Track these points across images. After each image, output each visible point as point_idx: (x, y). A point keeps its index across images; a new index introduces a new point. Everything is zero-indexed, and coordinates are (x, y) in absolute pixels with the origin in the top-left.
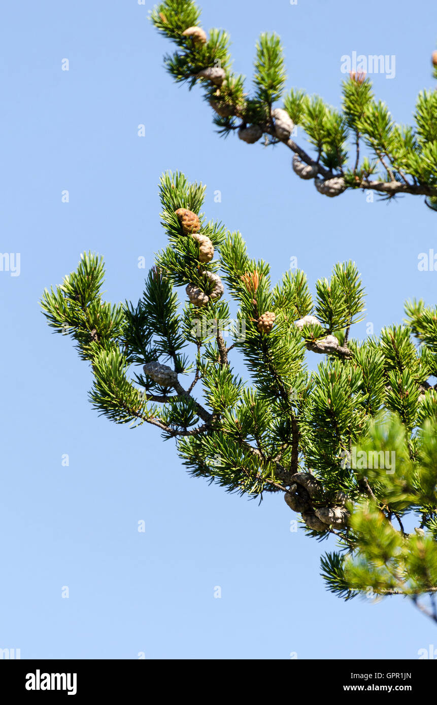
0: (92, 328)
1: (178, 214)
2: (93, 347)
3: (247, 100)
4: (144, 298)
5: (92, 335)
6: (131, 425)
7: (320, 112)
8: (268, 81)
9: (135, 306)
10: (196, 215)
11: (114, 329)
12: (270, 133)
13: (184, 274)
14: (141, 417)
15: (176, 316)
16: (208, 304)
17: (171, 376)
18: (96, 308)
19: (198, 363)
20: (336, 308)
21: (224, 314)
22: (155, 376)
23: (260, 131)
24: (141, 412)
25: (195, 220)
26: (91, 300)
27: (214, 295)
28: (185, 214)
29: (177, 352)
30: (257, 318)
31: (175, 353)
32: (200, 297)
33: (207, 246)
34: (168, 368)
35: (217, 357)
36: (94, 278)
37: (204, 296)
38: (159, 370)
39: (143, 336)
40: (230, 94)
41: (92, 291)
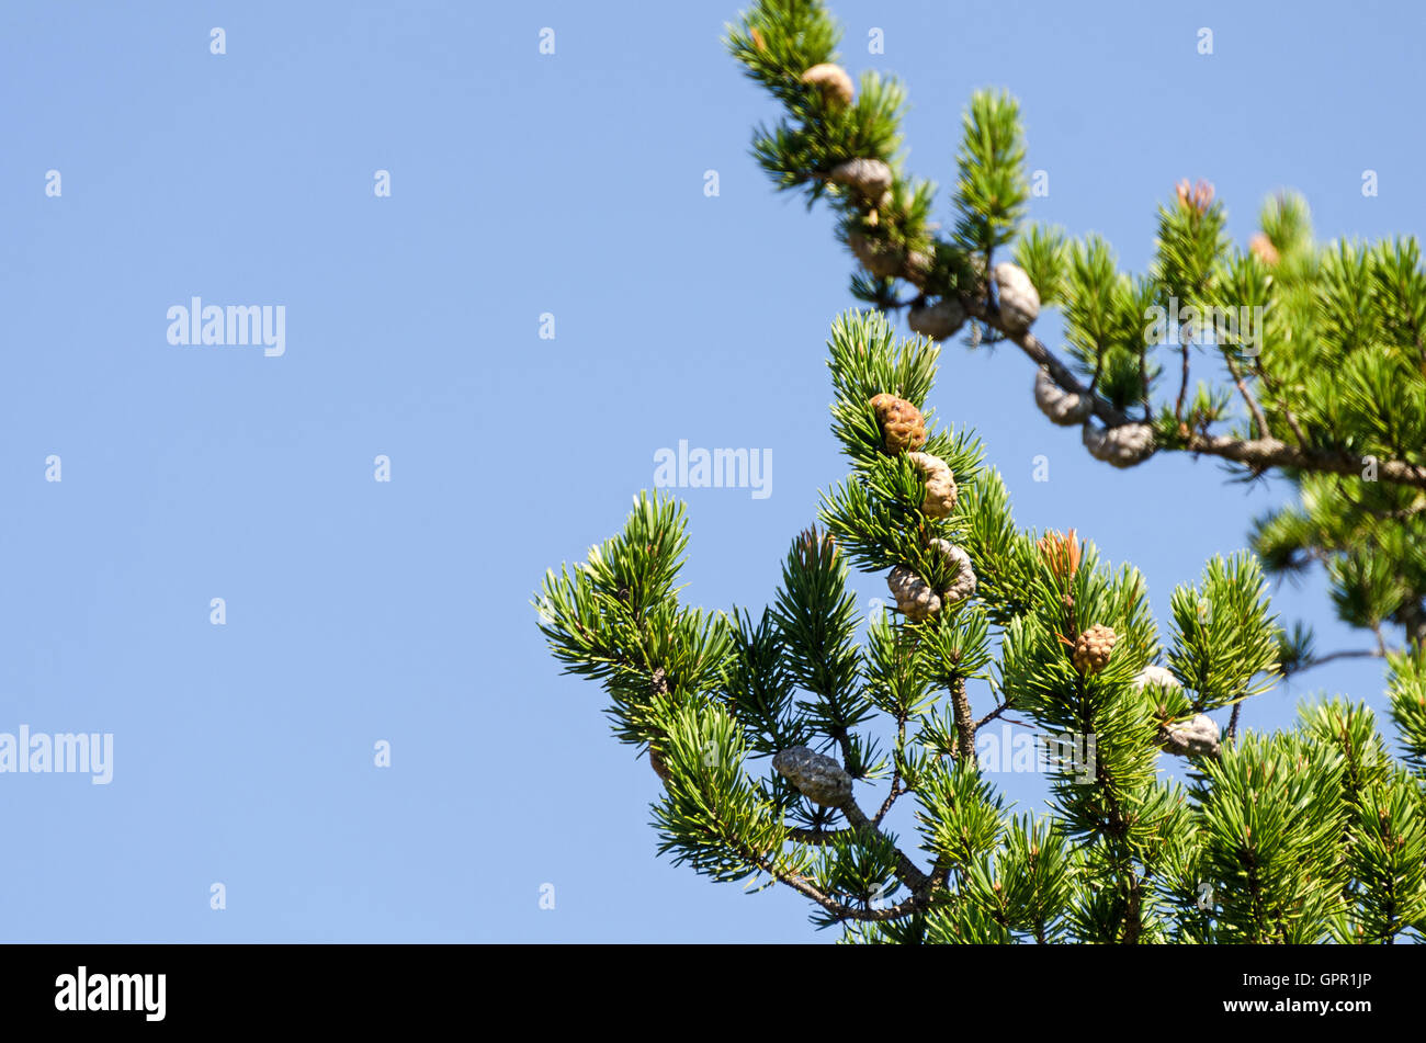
0: (657, 665)
1: (876, 407)
2: (658, 707)
3: (937, 242)
4: (778, 604)
5: (656, 681)
6: (749, 884)
7: (1105, 272)
8: (991, 197)
9: (757, 621)
10: (917, 412)
11: (707, 671)
12: (982, 319)
13: (887, 542)
14: (769, 869)
15: (851, 648)
16: (942, 614)
17: (839, 782)
18: (668, 619)
19: (900, 759)
20: (1217, 653)
21: (977, 639)
22: (802, 780)
23: (961, 314)
24: (770, 859)
25: (917, 421)
26: (655, 601)
27: (953, 594)
28: (893, 407)
29: (850, 731)
30: (1073, 637)
31: (845, 731)
32: (923, 598)
33: (942, 483)
34: (833, 762)
35: (950, 742)
36: (665, 551)
37: (931, 596)
38: (813, 766)
39: (773, 691)
40: (902, 224)
41: (657, 582)
